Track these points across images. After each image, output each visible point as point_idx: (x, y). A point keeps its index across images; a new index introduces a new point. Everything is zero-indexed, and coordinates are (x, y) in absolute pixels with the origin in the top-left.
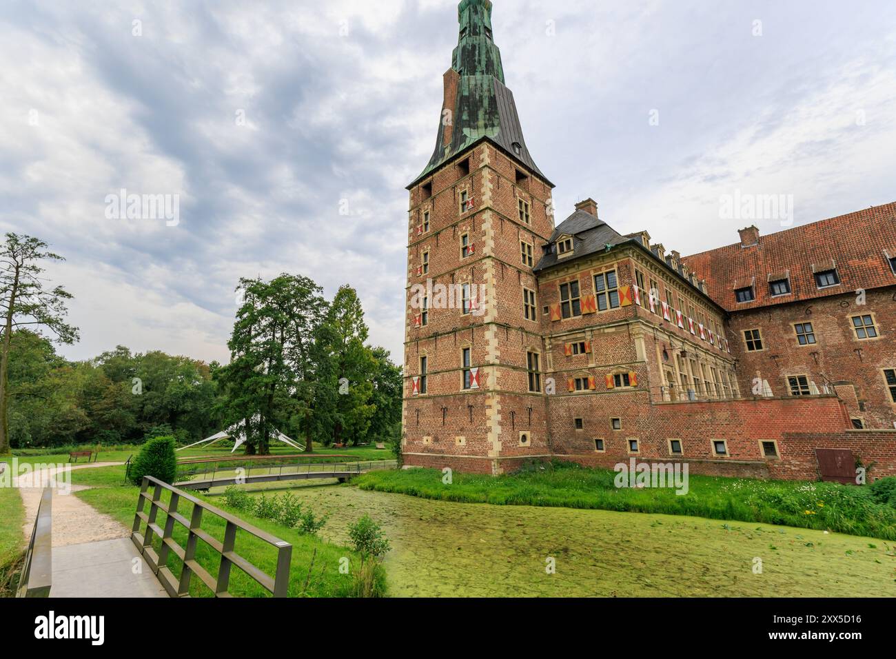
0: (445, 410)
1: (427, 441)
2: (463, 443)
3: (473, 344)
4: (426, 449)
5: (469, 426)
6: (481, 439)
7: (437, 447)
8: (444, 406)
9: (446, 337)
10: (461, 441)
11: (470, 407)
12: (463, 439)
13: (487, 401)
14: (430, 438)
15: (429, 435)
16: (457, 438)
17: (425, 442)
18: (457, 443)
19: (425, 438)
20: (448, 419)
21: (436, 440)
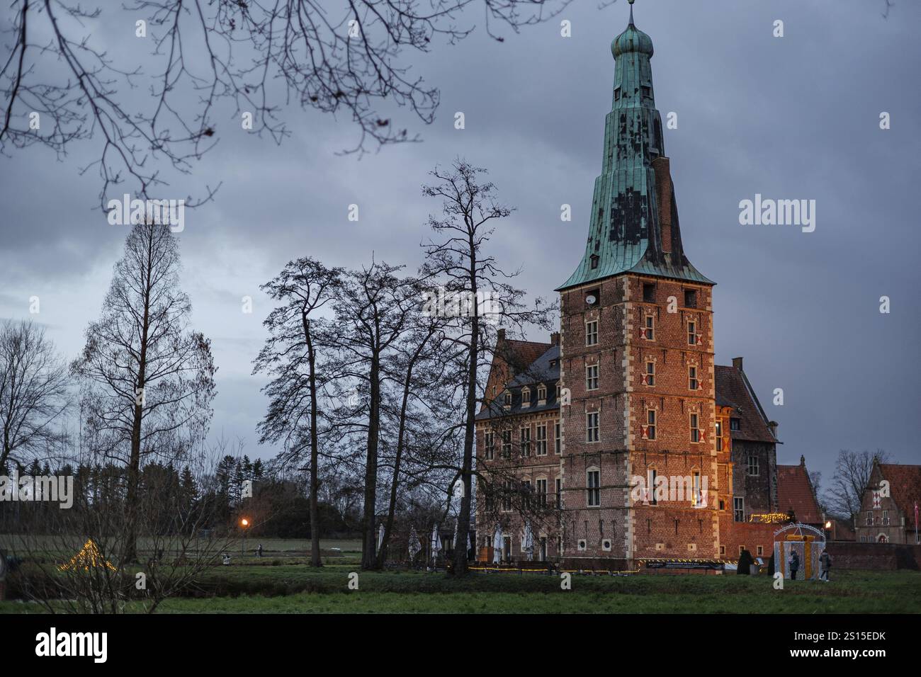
0: (677, 523)
1: (659, 547)
2: (695, 548)
3: (702, 470)
4: (659, 554)
5: (698, 536)
6: (710, 546)
7: (670, 552)
8: (676, 518)
9: (676, 458)
10: (693, 547)
11: (700, 521)
12: (694, 546)
13: (713, 517)
14: (663, 545)
15: (662, 542)
16: (689, 545)
17: (657, 548)
18: (689, 549)
19: (658, 545)
20: (680, 529)
21: (669, 546)
